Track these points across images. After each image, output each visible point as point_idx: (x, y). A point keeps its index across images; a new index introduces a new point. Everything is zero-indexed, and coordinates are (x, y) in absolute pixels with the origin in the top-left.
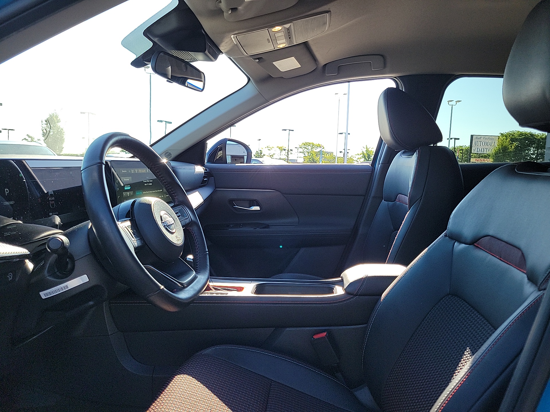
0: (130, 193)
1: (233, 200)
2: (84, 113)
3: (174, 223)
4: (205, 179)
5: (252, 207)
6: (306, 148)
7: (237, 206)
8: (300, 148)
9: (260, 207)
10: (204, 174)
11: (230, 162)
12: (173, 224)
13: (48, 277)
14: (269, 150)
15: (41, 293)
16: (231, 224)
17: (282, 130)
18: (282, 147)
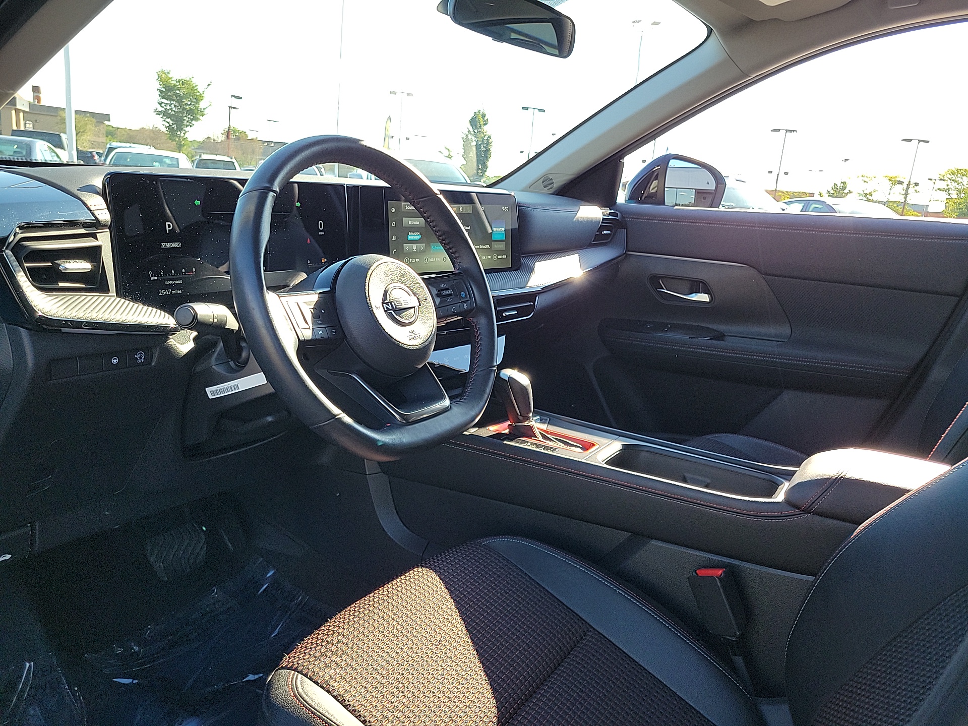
0: (418, 247)
1: (659, 277)
2: (527, 109)
3: (416, 307)
4: (605, 232)
5: (694, 294)
6: (955, 181)
7: (667, 290)
8: (941, 180)
9: (711, 296)
10: (602, 223)
11: (693, 202)
12: (414, 307)
13: (214, 366)
14: (864, 182)
15: (207, 389)
16: (650, 323)
17: (902, 140)
18: (894, 176)
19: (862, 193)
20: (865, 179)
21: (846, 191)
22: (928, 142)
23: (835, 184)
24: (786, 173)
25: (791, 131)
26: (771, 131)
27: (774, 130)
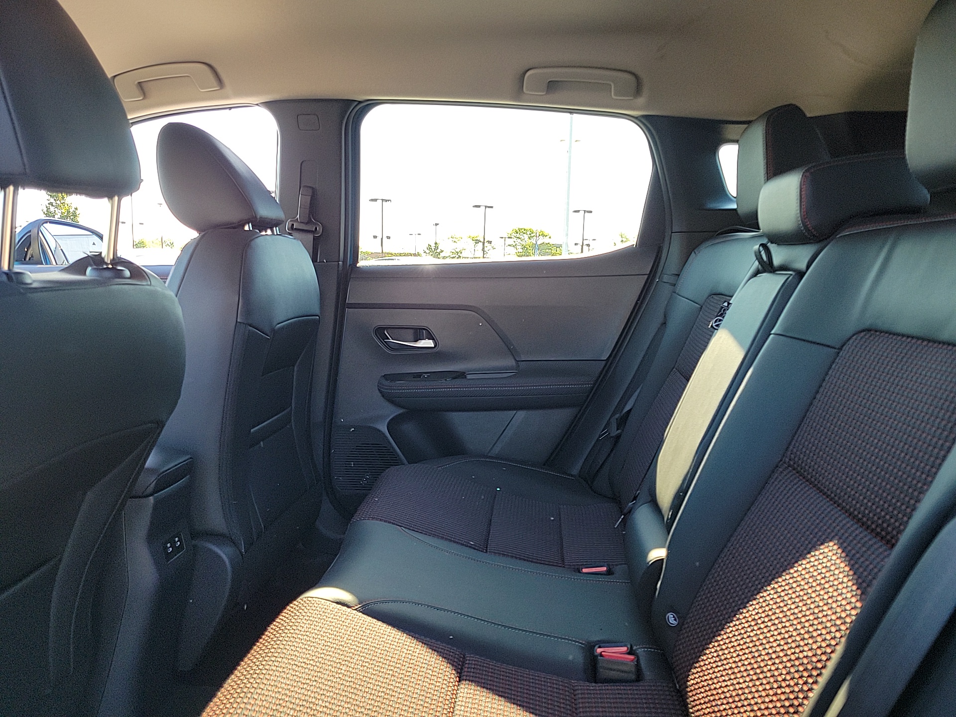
6: (519, 238)
8: (509, 238)
17: (473, 207)
20: (454, 240)
21: (438, 251)
22: (492, 207)
24: (388, 238)
25: (386, 201)
27: (372, 200)
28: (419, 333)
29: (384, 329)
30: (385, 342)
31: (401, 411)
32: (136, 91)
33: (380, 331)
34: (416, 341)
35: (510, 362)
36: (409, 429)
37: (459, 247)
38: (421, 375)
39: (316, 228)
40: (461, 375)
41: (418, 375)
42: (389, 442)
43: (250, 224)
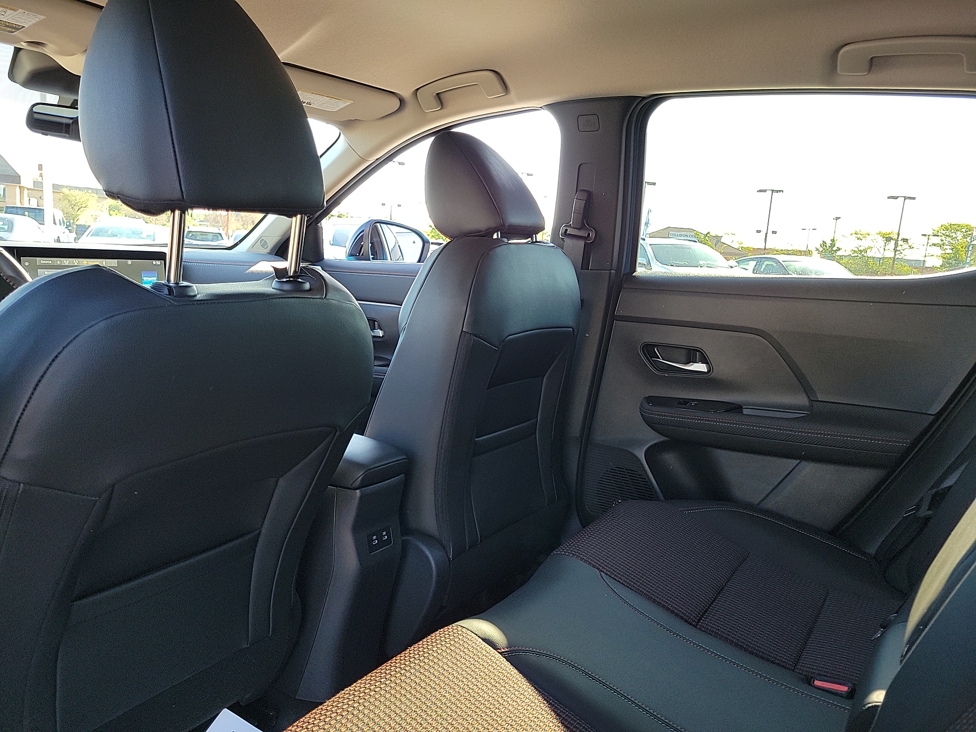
6: (948, 236)
8: (934, 235)
14: (858, 239)
17: (888, 198)
18: (888, 233)
19: (856, 249)
20: (858, 236)
21: (835, 249)
22: (914, 198)
23: (823, 241)
24: (774, 232)
25: (777, 191)
26: (758, 191)
27: (760, 191)
28: (692, 355)
29: (655, 346)
30: (652, 360)
31: (663, 439)
32: (433, 101)
33: (649, 349)
34: (687, 363)
35: (801, 400)
36: (671, 460)
37: (864, 244)
38: (688, 402)
39: (589, 234)
40: (736, 408)
41: (685, 402)
42: (645, 471)
43: (499, 232)
